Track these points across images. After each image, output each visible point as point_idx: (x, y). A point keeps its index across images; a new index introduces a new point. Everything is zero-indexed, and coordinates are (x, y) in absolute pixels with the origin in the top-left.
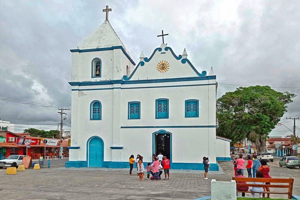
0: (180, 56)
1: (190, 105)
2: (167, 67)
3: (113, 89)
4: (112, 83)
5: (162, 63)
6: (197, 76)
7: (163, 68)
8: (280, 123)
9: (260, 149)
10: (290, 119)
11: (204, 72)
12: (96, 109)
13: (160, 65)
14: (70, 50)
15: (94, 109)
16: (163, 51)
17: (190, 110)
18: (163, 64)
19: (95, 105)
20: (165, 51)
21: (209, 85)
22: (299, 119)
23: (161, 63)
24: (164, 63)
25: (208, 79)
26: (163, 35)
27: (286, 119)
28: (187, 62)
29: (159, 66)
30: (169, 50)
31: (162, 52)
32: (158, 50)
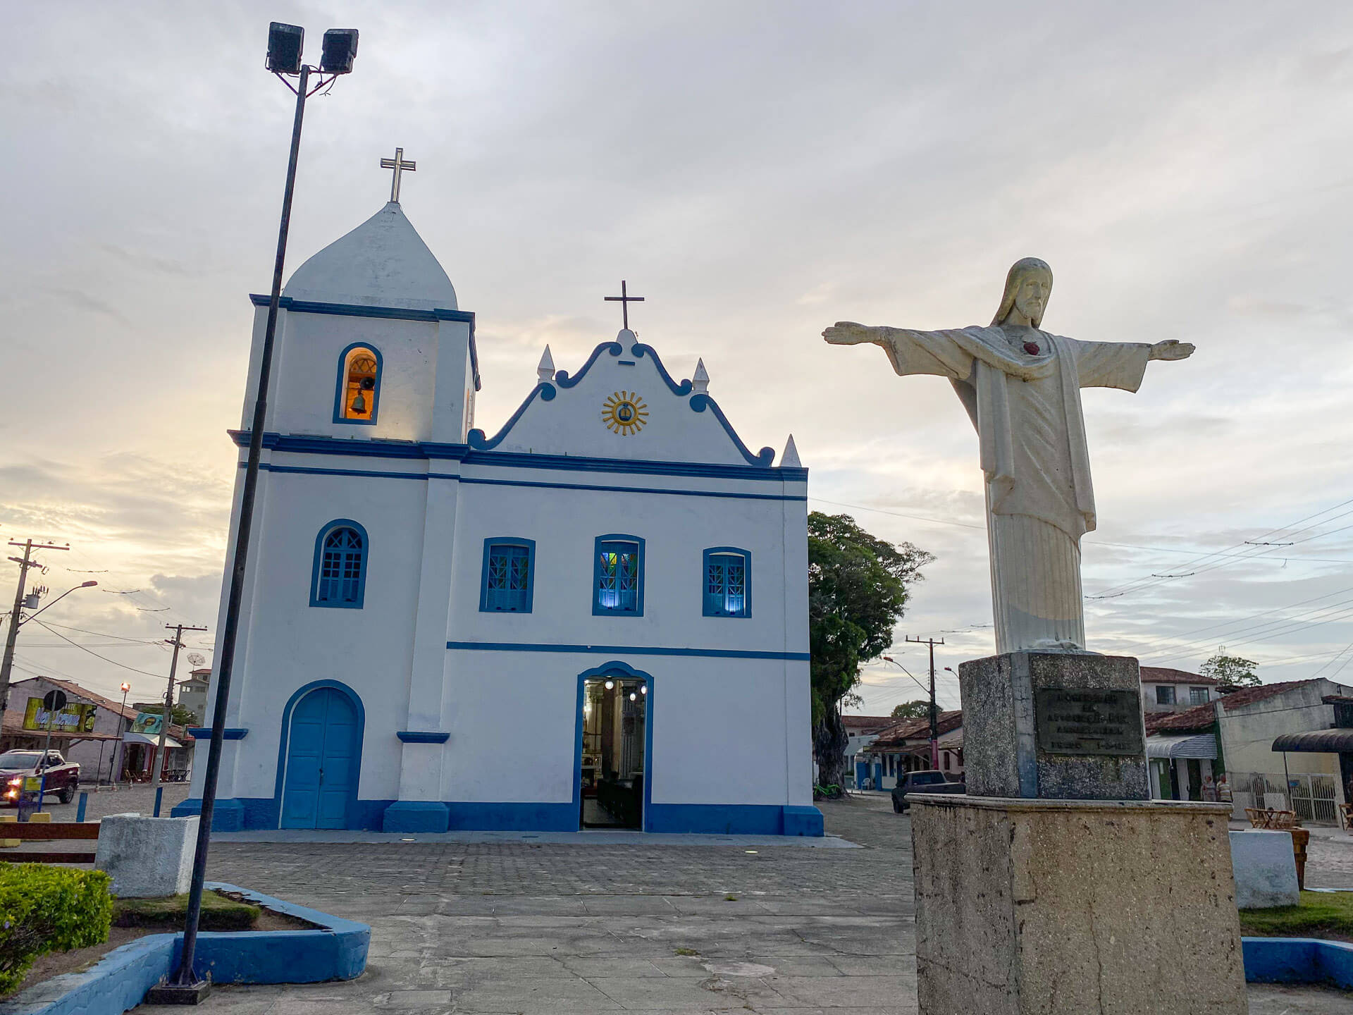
0: (687, 386)
1: (719, 567)
2: (640, 417)
3: (425, 477)
4: (426, 453)
5: (622, 399)
6: (744, 463)
7: (624, 419)
8: (888, 656)
9: (830, 755)
10: (918, 642)
11: (768, 453)
12: (338, 556)
13: (613, 405)
14: (250, 295)
15: (328, 556)
16: (627, 355)
17: (719, 587)
18: (626, 405)
19: (336, 542)
20: (632, 358)
21: (786, 502)
22: (943, 643)
23: (616, 400)
24: (628, 399)
25: (782, 479)
26: (624, 299)
27: (907, 641)
28: (708, 407)
29: (610, 409)
30: (646, 354)
31: (622, 357)
32: (607, 351)
